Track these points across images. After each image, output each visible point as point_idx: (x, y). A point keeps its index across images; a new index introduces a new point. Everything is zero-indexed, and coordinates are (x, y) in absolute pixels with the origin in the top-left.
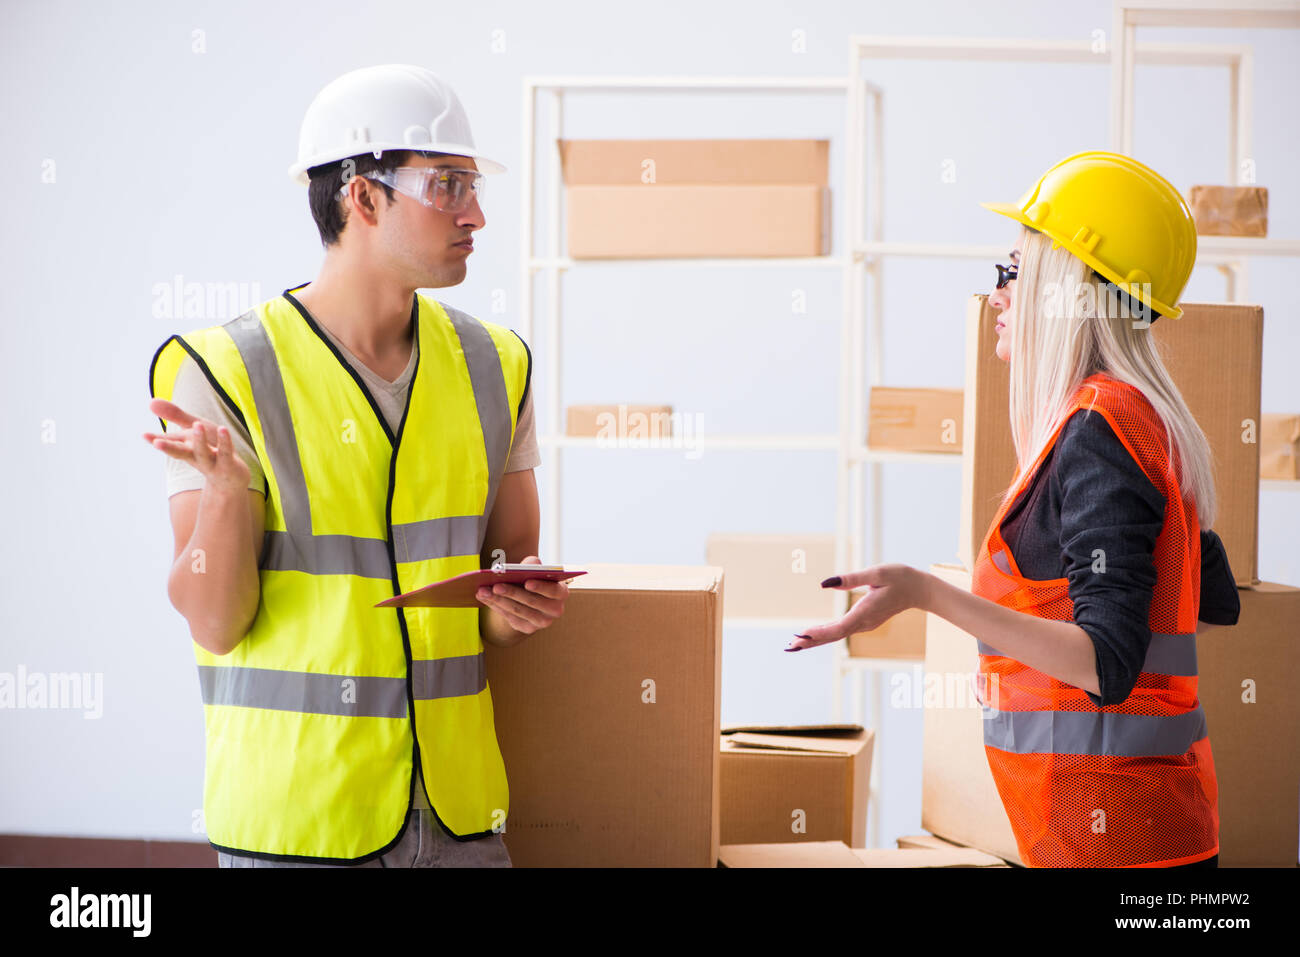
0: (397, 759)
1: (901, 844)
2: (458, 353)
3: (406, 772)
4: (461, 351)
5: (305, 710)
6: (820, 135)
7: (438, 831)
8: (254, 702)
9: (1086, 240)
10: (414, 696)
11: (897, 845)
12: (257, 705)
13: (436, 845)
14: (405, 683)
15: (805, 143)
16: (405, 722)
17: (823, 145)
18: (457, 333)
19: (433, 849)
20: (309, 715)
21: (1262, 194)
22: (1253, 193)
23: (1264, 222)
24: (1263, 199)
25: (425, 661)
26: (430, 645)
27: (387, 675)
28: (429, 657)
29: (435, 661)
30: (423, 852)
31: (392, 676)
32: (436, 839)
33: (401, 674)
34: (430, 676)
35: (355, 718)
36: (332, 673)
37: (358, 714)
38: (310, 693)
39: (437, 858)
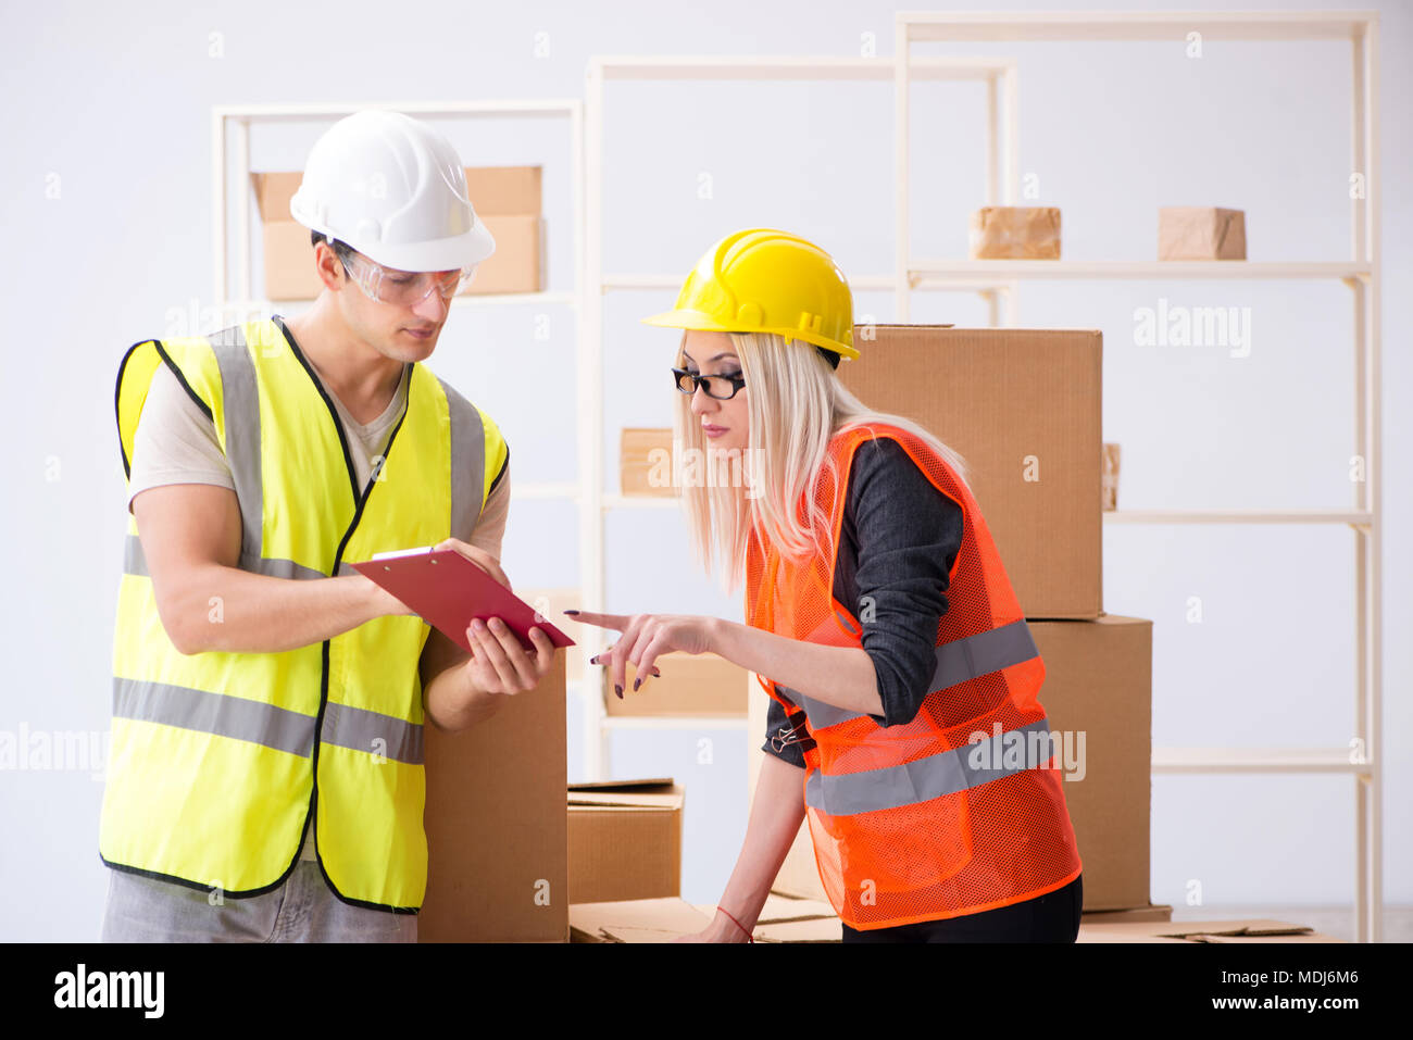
0: (295, 799)
2: (444, 419)
3: (301, 814)
4: (448, 419)
5: (214, 732)
6: (531, 161)
8: (166, 718)
10: (322, 737)
12: (169, 723)
13: (306, 891)
14: (315, 721)
15: (524, 169)
16: (308, 762)
17: (537, 171)
18: (448, 400)
19: (302, 893)
20: (218, 737)
21: (1054, 214)
22: (1045, 213)
23: (1057, 244)
24: (1056, 220)
25: (342, 706)
26: (349, 691)
27: (299, 711)
28: (346, 702)
29: (352, 710)
30: (291, 895)
31: (304, 713)
32: (307, 884)
33: (314, 713)
34: (344, 721)
35: (261, 746)
36: (248, 698)
37: (264, 744)
38: (224, 716)
39: (307, 903)
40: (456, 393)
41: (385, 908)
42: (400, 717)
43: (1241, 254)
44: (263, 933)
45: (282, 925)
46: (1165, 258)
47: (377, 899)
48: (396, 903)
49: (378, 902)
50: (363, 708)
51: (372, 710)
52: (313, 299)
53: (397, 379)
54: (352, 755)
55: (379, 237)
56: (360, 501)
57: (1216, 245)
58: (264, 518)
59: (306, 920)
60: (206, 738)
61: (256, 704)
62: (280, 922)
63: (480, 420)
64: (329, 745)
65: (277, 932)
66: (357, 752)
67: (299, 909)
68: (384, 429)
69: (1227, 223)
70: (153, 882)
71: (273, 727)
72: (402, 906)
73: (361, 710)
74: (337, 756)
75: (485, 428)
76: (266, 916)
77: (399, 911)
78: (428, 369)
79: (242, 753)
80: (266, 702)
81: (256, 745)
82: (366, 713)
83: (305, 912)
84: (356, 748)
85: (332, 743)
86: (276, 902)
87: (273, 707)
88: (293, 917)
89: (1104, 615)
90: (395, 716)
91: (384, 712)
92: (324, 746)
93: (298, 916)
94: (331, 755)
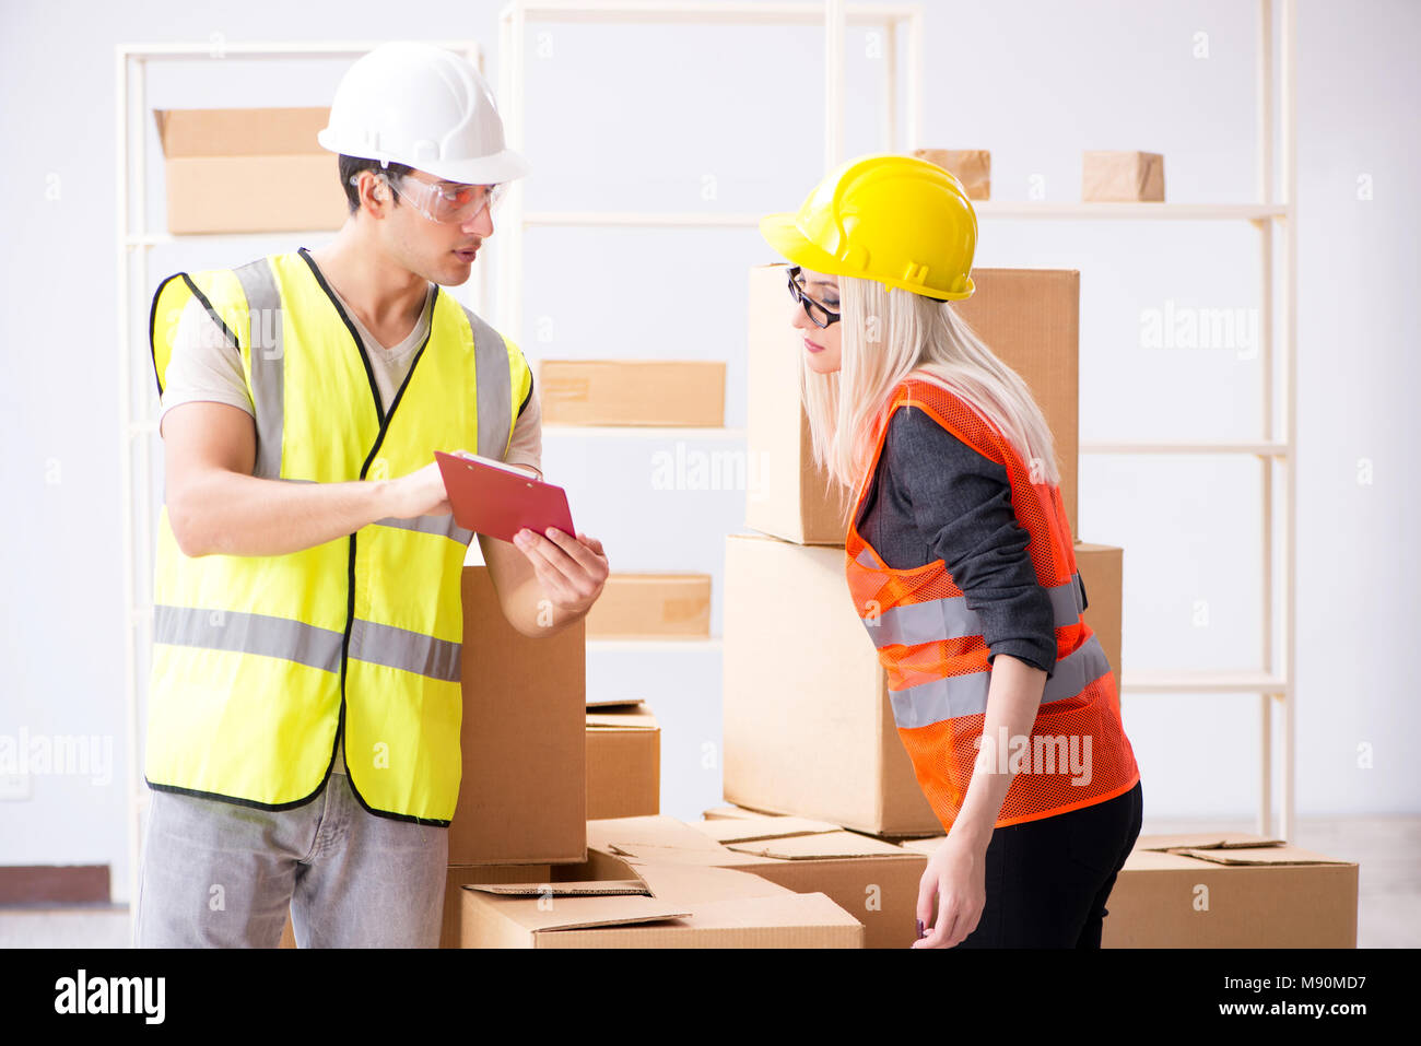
0: (324, 713)
1: (707, 816)
2: (468, 345)
4: (473, 344)
7: (349, 794)
9: (916, 275)
10: (349, 653)
11: (703, 817)
13: (344, 809)
14: (342, 638)
16: (337, 677)
18: (471, 327)
19: (340, 812)
20: (250, 655)
21: (984, 155)
22: (976, 154)
23: (987, 185)
24: (986, 162)
25: (368, 623)
26: (374, 608)
27: (327, 628)
28: (372, 619)
29: (378, 625)
30: (329, 814)
31: (333, 630)
32: (344, 803)
33: (341, 629)
34: (370, 638)
35: (292, 662)
36: (277, 615)
37: (295, 660)
38: (253, 634)
39: (345, 823)
40: (480, 321)
41: (410, 819)
42: (424, 633)
43: (1159, 196)
44: (301, 850)
45: (319, 843)
46: (1088, 200)
47: (403, 811)
48: (421, 815)
49: (404, 813)
50: (389, 624)
51: (397, 626)
52: (336, 229)
53: (422, 305)
54: (378, 671)
55: (438, 156)
56: (384, 421)
57: (1140, 186)
58: (284, 438)
59: (343, 838)
60: (238, 657)
61: (286, 621)
62: (318, 840)
63: (504, 345)
64: (355, 660)
65: (315, 850)
66: (383, 668)
67: (336, 828)
68: (408, 353)
69: (1149, 166)
70: (197, 800)
71: (302, 642)
72: (428, 817)
73: (386, 626)
74: (363, 671)
75: (509, 352)
76: (304, 834)
77: (424, 822)
78: (451, 297)
79: (273, 669)
80: (295, 619)
81: (286, 661)
82: (391, 629)
83: (342, 831)
84: (381, 663)
85: (359, 659)
86: (315, 821)
87: (302, 624)
88: (331, 835)
89: (1079, 543)
90: (420, 632)
91: (408, 629)
92: (351, 661)
93: (335, 835)
94: (358, 668)
